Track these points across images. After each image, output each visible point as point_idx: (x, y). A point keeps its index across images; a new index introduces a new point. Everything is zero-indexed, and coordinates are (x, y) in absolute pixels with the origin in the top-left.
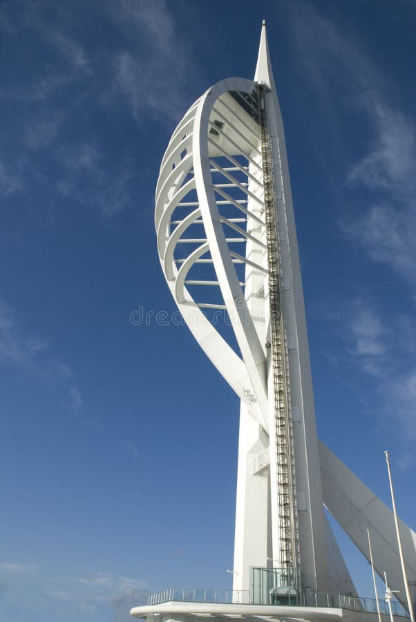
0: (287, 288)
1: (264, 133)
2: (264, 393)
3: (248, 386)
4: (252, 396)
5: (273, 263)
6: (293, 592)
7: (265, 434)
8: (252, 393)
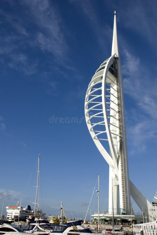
0: (123, 141)
1: (117, 81)
2: (117, 168)
3: (113, 164)
4: (114, 167)
5: (120, 133)
6: (126, 213)
7: (116, 176)
8: (114, 166)
